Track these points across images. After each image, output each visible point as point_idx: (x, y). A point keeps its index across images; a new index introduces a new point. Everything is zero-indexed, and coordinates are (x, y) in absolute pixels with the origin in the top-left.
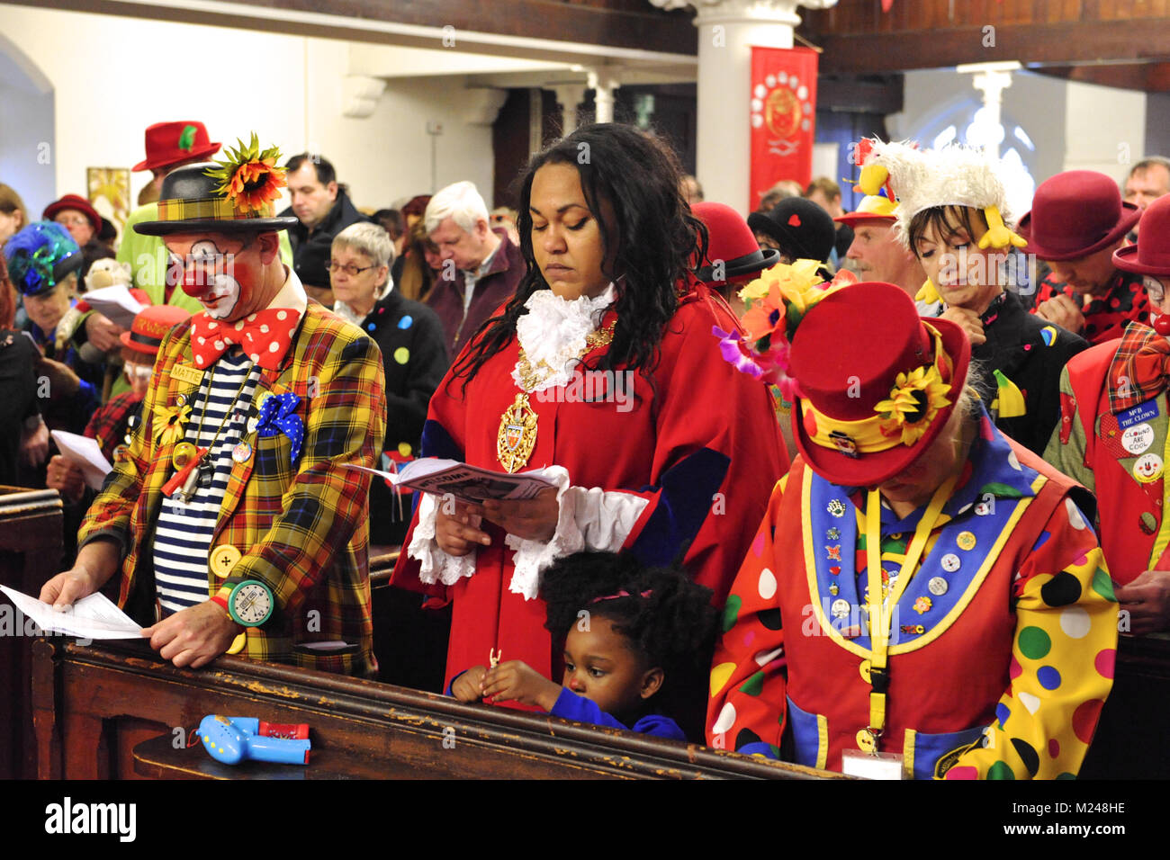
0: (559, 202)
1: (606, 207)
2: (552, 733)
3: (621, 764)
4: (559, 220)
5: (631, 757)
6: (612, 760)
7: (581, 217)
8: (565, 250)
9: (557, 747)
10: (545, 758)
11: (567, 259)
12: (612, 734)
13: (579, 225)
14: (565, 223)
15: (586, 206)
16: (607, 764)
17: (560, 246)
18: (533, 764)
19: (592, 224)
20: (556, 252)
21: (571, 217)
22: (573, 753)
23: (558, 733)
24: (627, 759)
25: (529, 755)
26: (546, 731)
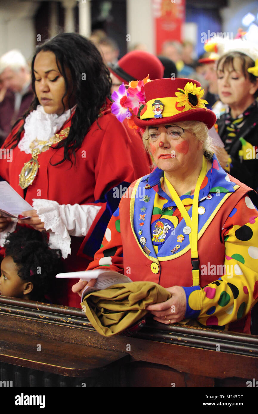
0: (46, 69)
1: (68, 71)
2: (38, 309)
3: (68, 321)
4: (46, 77)
5: (72, 318)
6: (64, 319)
7: (56, 76)
8: (49, 91)
9: (40, 315)
10: (35, 320)
11: (49, 95)
12: (64, 308)
13: (55, 80)
14: (49, 78)
15: (58, 71)
16: (61, 321)
17: (46, 89)
18: (30, 322)
19: (61, 80)
20: (44, 92)
21: (52, 76)
22: (47, 317)
23: (40, 309)
24: (70, 319)
25: (28, 319)
26: (35, 308)
